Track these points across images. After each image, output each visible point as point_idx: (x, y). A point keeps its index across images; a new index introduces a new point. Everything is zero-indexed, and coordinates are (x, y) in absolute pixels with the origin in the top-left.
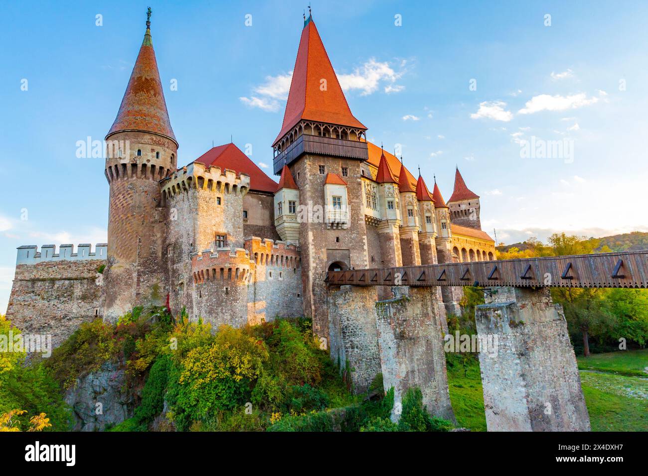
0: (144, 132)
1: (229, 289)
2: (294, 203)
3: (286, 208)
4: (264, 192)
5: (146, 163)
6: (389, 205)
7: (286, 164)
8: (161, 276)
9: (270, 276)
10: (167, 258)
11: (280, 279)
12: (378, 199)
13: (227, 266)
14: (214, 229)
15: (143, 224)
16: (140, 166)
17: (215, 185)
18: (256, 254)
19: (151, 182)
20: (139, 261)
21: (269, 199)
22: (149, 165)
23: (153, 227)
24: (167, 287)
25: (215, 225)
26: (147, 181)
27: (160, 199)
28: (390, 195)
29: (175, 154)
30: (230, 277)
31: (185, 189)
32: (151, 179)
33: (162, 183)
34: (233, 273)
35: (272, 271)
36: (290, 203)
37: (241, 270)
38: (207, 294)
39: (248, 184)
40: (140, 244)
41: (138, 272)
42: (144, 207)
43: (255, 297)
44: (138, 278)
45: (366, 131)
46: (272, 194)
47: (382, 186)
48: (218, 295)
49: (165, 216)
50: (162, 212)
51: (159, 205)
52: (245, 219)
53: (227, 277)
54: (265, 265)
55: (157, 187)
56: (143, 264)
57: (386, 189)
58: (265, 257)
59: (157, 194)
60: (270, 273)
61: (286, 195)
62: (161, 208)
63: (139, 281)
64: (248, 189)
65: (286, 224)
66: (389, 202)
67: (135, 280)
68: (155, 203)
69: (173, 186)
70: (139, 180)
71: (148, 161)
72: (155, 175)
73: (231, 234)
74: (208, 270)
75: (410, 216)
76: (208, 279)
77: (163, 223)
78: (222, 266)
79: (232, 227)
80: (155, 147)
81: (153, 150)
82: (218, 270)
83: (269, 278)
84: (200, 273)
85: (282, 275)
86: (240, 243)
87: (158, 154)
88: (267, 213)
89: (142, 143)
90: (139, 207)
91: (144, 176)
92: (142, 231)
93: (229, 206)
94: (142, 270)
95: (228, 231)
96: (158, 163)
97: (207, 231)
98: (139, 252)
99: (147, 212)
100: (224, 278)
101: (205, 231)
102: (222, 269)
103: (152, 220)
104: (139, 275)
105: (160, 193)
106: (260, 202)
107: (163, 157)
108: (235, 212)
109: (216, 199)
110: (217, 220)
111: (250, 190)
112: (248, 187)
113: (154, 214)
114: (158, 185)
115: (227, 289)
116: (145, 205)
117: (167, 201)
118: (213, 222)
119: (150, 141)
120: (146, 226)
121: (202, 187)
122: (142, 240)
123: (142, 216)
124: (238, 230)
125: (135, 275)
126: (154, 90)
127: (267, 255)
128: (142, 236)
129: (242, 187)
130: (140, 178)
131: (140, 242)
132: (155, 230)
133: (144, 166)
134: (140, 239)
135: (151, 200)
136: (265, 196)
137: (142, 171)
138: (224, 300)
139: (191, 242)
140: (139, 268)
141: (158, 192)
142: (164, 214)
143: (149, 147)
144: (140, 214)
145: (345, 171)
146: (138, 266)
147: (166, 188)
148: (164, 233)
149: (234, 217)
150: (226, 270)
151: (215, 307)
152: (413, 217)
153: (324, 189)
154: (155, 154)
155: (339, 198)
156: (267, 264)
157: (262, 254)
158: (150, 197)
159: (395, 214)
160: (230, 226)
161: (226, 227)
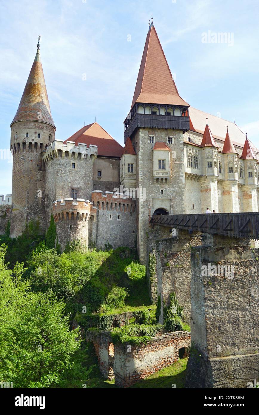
0: (30, 121)
1: (72, 227)
2: (132, 165)
3: (126, 168)
4: (114, 157)
5: (31, 142)
6: (209, 165)
7: (128, 136)
8: (42, 216)
9: (110, 218)
10: (45, 204)
11: (118, 220)
12: (201, 160)
13: (71, 210)
14: (70, 185)
15: (30, 182)
16: (27, 144)
17: (70, 155)
18: (98, 202)
19: (34, 154)
20: (28, 206)
22: (33, 143)
23: (36, 184)
24: (45, 223)
25: (70, 183)
26: (33, 153)
27: (41, 165)
28: (209, 157)
29: (52, 134)
30: (73, 218)
31: (52, 159)
32: (35, 152)
33: (42, 154)
34: (75, 216)
35: (112, 214)
36: (129, 164)
37: (81, 214)
38: (59, 229)
39: (96, 152)
40: (28, 195)
41: (27, 213)
42: (31, 171)
43: (97, 232)
44: (27, 217)
45: (189, 108)
46: (119, 158)
47: (204, 149)
48: (65, 230)
49: (43, 179)
50: (42, 174)
51: (40, 169)
52: (99, 177)
53: (71, 218)
54: (106, 210)
55: (39, 157)
56: (30, 208)
57: (207, 152)
58: (105, 204)
59: (39, 162)
60: (110, 216)
61: (127, 159)
62: (41, 171)
63: (27, 219)
64: (96, 156)
65: (125, 181)
66: (208, 162)
67: (25, 218)
68: (38, 168)
69: (47, 156)
70: (27, 153)
71: (33, 140)
72: (37, 149)
73: (83, 188)
74: (59, 213)
75: (230, 172)
76: (60, 219)
77: (43, 181)
78: (68, 211)
79: (83, 183)
80: (37, 130)
81: (36, 133)
82: (65, 214)
83: (109, 219)
84: (56, 215)
85: (120, 217)
86: (89, 195)
87: (39, 135)
88: (116, 172)
89: (29, 129)
90: (28, 171)
91: (30, 150)
92: (29, 187)
93: (81, 169)
94: (29, 212)
95: (80, 186)
96: (39, 141)
97: (64, 187)
98: (28, 201)
99: (33, 174)
100: (69, 219)
101: (63, 187)
102: (68, 213)
103: (35, 179)
104: (28, 215)
105: (41, 161)
106: (111, 165)
107: (43, 136)
108: (85, 173)
109: (72, 164)
110: (72, 179)
111: (98, 156)
113: (37, 175)
114: (40, 156)
115: (71, 226)
116: (31, 169)
117: (45, 166)
118: (69, 180)
119: (34, 126)
120: (32, 183)
121: (61, 157)
122: (30, 193)
123: (30, 176)
124: (88, 185)
125: (25, 215)
126: (39, 92)
127: (107, 203)
128: (29, 190)
129: (91, 155)
130: (28, 152)
131: (28, 194)
132: (37, 186)
133: (30, 143)
134: (28, 192)
135: (35, 166)
136: (115, 160)
137: (29, 147)
138: (69, 233)
139: (54, 195)
140: (28, 210)
141: (40, 160)
142: (43, 175)
143: (33, 131)
144: (28, 176)
145: (170, 140)
146: (27, 209)
147: (44, 158)
148: (43, 188)
149: (85, 176)
150: (70, 214)
151: (63, 238)
152: (233, 173)
153: (152, 154)
154: (37, 135)
155: (164, 161)
156: (108, 209)
157: (103, 203)
158: (34, 164)
159: (213, 172)
160: (82, 182)
161: (79, 184)
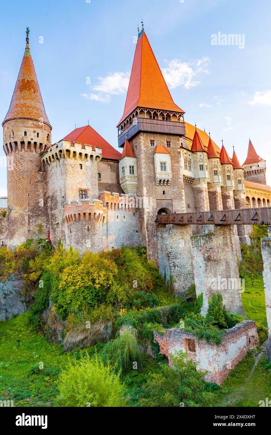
0: (28, 119)
1: (90, 227)
2: (133, 167)
3: (127, 170)
4: (112, 160)
5: (31, 141)
6: (200, 168)
7: (127, 139)
8: (44, 218)
9: (118, 218)
10: (47, 206)
11: (124, 220)
12: (193, 163)
13: (88, 211)
14: (79, 186)
15: (30, 183)
16: (26, 143)
17: (78, 155)
18: (107, 203)
19: (34, 154)
20: (29, 209)
21: (116, 164)
22: (32, 142)
23: (37, 185)
24: (48, 226)
25: (78, 184)
26: (32, 153)
27: (41, 166)
28: (201, 160)
29: (50, 134)
30: (90, 219)
31: (58, 159)
32: (34, 152)
33: (42, 155)
34: (92, 216)
35: (118, 215)
36: (130, 167)
37: (97, 214)
38: (75, 230)
39: (100, 154)
40: (29, 197)
41: (29, 216)
42: (30, 171)
43: (107, 232)
44: (29, 220)
45: (184, 114)
46: (117, 161)
47: (195, 154)
48: (82, 231)
49: (45, 179)
50: (42, 175)
51: (40, 170)
52: (99, 179)
53: (88, 219)
54: (114, 211)
55: (38, 157)
56: (31, 211)
57: (199, 156)
58: (113, 205)
59: (39, 162)
60: (117, 216)
61: (127, 162)
62: (42, 172)
63: (29, 222)
64: (101, 158)
65: (127, 182)
66: (200, 166)
67: (27, 221)
68: (38, 169)
69: (50, 157)
70: (26, 153)
71: (32, 139)
72: (37, 149)
73: (90, 190)
74: (75, 214)
75: (215, 175)
76: (75, 220)
77: (44, 183)
78: (85, 212)
79: (90, 185)
80: (36, 130)
81: (34, 132)
82: (82, 214)
83: (117, 220)
84: (70, 216)
85: (125, 218)
86: (96, 196)
87: (38, 134)
88: (114, 175)
89: (27, 127)
90: (27, 172)
91: (29, 150)
92: (30, 188)
93: (88, 170)
94: (31, 214)
95: (88, 188)
96: (39, 141)
97: (73, 188)
98: (28, 203)
99: (33, 175)
100: (86, 220)
101: (72, 188)
102: (84, 214)
103: (36, 180)
104: (29, 218)
105: (41, 162)
106: (109, 167)
107: (42, 136)
108: (92, 174)
109: (79, 165)
110: (80, 180)
111: (102, 159)
112: (101, 157)
113: (37, 176)
114: (39, 156)
115: (88, 227)
116: (31, 170)
117: (46, 167)
118: (78, 181)
119: (33, 125)
120: (32, 185)
121: (69, 157)
122: (30, 194)
123: (29, 178)
124: (95, 186)
125: (26, 218)
126: (34, 89)
127: (115, 204)
128: (30, 192)
129: (97, 157)
130: (27, 151)
131: (29, 196)
132: (38, 187)
133: (29, 143)
134: (28, 193)
135: (35, 167)
136: (112, 163)
137: (28, 146)
138: (87, 234)
139: (63, 196)
140: (29, 213)
141: (39, 161)
142: (44, 176)
143: (32, 130)
144: (28, 177)
145: (169, 144)
146: (28, 212)
147: (44, 158)
148: (44, 189)
149: (92, 177)
150: (87, 215)
151: (81, 239)
152: (217, 176)
153: (154, 157)
154: (36, 134)
155: (165, 163)
156: (115, 210)
157: (111, 203)
158: (34, 165)
159: (205, 174)
160: (89, 184)
161: (87, 185)
